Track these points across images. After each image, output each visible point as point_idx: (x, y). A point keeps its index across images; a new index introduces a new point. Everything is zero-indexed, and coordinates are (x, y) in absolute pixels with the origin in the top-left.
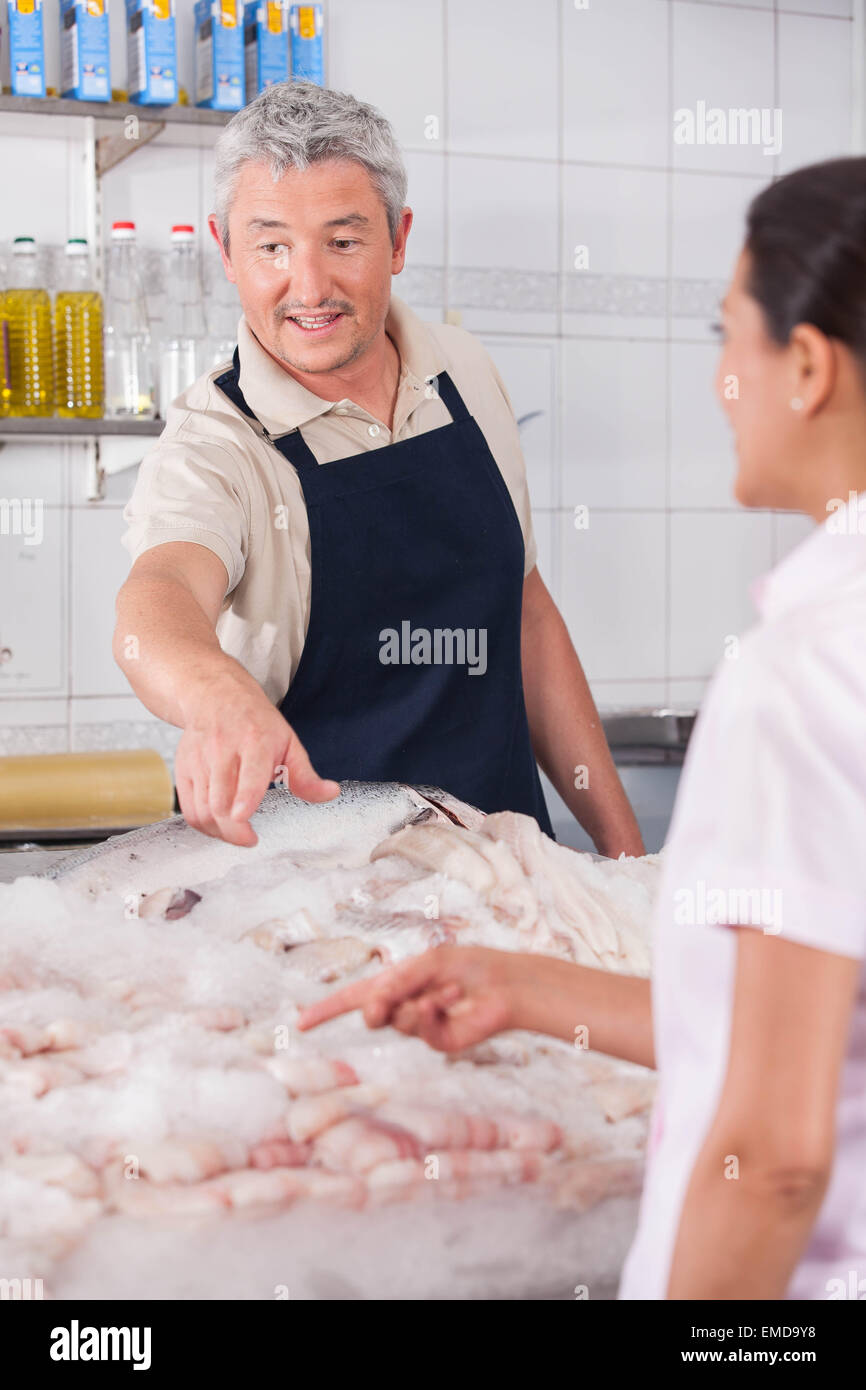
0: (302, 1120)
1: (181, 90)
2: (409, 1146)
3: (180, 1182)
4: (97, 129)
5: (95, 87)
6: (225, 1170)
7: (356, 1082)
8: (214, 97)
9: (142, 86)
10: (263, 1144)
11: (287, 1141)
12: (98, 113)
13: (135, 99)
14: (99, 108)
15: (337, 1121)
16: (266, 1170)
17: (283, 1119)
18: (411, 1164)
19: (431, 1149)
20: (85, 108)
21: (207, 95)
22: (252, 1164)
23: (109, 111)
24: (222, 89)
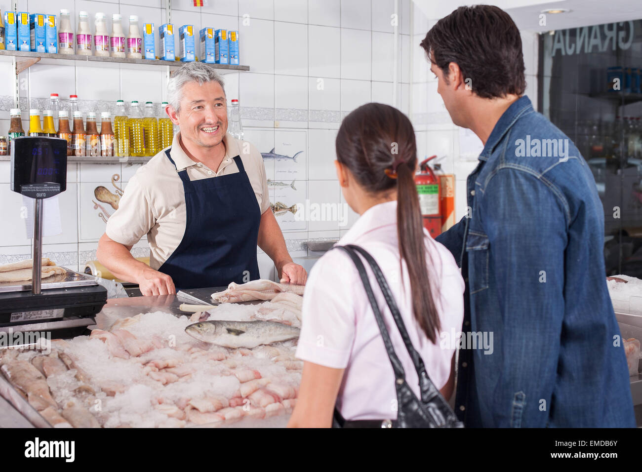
0: (245, 390)
1: (196, 57)
2: (277, 399)
3: (208, 412)
4: (170, 68)
5: (170, 56)
6: (222, 408)
7: (260, 377)
8: (206, 60)
9: (184, 56)
10: (233, 398)
11: (241, 397)
12: (171, 64)
13: (182, 60)
14: (171, 63)
15: (255, 391)
16: (234, 407)
17: (239, 390)
18: (278, 404)
19: (284, 399)
20: (167, 63)
21: (204, 58)
22: (230, 406)
23: (174, 64)
24: (208, 57)
